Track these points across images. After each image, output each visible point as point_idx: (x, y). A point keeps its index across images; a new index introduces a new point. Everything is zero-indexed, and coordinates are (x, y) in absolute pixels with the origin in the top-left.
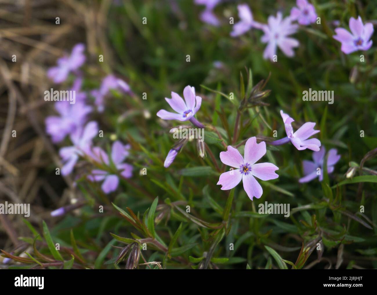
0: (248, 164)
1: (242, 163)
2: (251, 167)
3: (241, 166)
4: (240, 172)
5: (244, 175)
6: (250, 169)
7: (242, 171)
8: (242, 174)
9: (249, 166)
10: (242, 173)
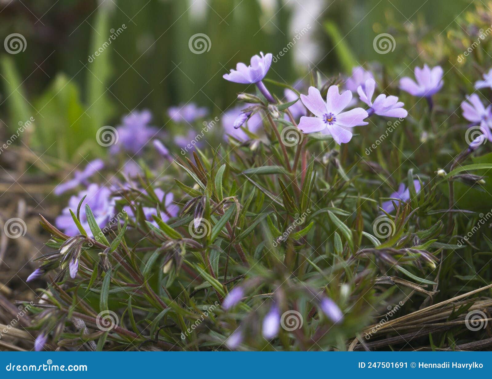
0: (332, 114)
1: (325, 112)
2: (335, 117)
3: (325, 115)
4: (324, 122)
5: (328, 125)
6: (334, 120)
7: (326, 121)
8: (326, 124)
9: (334, 116)
10: (326, 122)
